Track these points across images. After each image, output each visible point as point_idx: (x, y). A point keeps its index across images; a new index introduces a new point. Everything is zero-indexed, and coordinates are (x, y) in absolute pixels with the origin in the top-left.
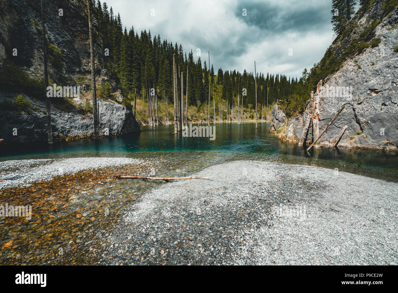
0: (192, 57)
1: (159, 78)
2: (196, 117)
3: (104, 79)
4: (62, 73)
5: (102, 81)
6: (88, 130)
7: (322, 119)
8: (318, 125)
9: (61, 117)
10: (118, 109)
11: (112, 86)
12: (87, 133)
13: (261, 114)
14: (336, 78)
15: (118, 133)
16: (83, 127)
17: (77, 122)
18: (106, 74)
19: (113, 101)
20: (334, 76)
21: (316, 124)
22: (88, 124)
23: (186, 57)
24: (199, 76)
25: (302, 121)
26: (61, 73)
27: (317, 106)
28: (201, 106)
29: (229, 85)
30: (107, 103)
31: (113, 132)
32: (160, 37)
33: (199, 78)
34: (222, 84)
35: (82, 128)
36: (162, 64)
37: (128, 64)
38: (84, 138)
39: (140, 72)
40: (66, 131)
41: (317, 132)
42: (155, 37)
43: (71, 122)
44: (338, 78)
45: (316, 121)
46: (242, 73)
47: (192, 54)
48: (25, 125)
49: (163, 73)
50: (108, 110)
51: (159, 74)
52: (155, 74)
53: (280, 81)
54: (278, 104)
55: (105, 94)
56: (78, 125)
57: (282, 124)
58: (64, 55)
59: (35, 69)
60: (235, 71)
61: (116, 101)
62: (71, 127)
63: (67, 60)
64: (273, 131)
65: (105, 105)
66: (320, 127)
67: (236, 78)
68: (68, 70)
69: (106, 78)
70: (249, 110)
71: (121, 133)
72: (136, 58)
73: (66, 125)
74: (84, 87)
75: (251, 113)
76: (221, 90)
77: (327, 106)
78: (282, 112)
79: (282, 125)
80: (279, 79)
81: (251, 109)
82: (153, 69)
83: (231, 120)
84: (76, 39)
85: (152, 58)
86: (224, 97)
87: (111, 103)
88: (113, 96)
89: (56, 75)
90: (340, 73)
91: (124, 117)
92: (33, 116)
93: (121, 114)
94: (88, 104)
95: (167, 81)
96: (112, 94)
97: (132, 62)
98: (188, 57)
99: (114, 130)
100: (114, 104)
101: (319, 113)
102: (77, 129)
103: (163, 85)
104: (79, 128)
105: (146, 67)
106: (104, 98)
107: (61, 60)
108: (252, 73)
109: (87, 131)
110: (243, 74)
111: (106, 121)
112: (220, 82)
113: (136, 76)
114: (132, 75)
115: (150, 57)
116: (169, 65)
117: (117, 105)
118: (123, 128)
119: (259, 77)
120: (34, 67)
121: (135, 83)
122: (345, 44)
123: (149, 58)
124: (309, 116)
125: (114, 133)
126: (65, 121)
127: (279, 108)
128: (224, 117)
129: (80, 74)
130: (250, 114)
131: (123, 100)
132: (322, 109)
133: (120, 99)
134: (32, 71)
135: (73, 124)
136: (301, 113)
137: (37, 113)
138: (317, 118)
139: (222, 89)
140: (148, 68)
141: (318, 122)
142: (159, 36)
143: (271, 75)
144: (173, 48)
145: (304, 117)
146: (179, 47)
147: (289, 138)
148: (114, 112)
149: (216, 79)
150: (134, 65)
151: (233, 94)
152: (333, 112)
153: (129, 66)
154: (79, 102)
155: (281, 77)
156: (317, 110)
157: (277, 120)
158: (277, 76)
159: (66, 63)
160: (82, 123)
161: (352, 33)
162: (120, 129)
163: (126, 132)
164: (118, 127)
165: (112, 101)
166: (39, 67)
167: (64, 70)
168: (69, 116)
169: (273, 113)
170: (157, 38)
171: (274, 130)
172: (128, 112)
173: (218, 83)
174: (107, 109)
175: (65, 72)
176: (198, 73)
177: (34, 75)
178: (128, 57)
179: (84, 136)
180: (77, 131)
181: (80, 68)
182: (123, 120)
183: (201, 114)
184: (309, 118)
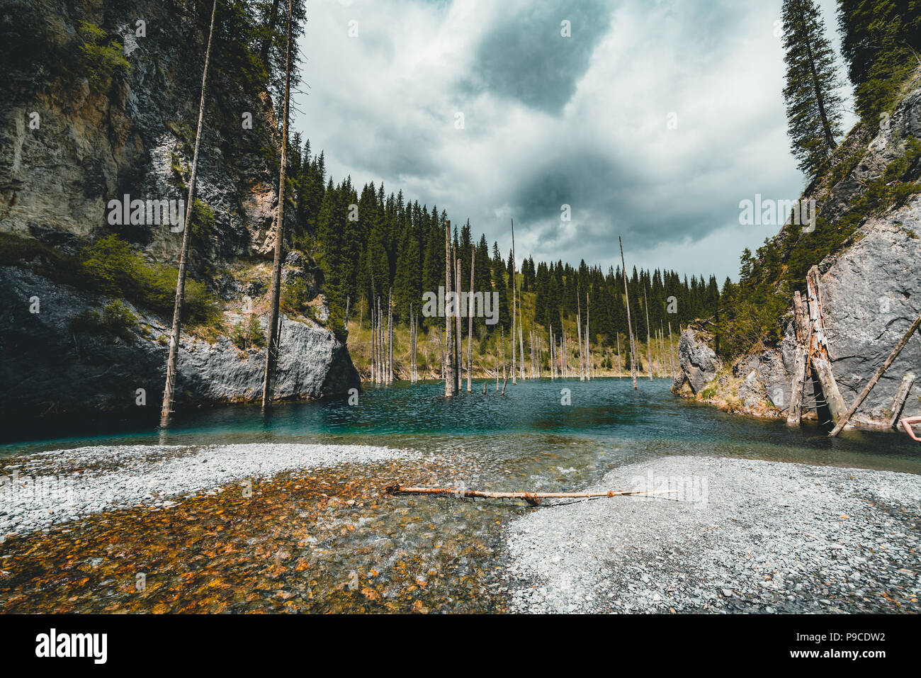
0: (469, 234)
1: (396, 277)
2: (477, 364)
3: (293, 272)
4: (209, 257)
5: (288, 275)
6: (249, 385)
7: (836, 357)
8: (830, 372)
9: (193, 354)
10: (317, 338)
11: (308, 286)
12: (245, 391)
13: (628, 358)
14: (852, 261)
15: (313, 394)
16: (239, 378)
17: (226, 364)
18: (298, 262)
19: (309, 321)
20: (846, 256)
21: (825, 369)
22: (251, 371)
23: (456, 235)
24: (483, 273)
25: (781, 365)
26: (205, 259)
27: (817, 325)
28: (488, 338)
29: (550, 291)
30: (296, 323)
31: (303, 391)
32: (402, 194)
33: (484, 278)
34: (533, 290)
35: (235, 381)
36: (403, 247)
37: (333, 248)
38: (238, 402)
39: (356, 264)
40: (200, 384)
41: (834, 391)
42: (393, 196)
43: (214, 366)
44: (857, 260)
45: (821, 363)
46: (576, 267)
47: (468, 228)
48: (115, 367)
49: (406, 265)
50: (297, 339)
51: (396, 267)
52: (388, 268)
53: (663, 284)
54: (693, 328)
55: (291, 305)
56: (227, 373)
57: (710, 377)
58: (218, 221)
59: (155, 248)
60: (560, 263)
61: (315, 320)
62: (213, 377)
63: (221, 232)
64: (687, 393)
65: (291, 327)
66: (837, 378)
67: (564, 278)
68: (222, 251)
69: (297, 270)
70: (599, 348)
71: (320, 394)
72: (351, 234)
73: (203, 371)
74: (250, 288)
75: (606, 357)
76: (531, 303)
77: (842, 325)
78: (705, 347)
79: (711, 379)
80: (663, 280)
81: (603, 345)
82: (384, 257)
83: (559, 372)
84: (245, 191)
85: (382, 236)
86: (540, 318)
87: (303, 324)
88: (308, 307)
89: (196, 262)
90: (860, 250)
91: (329, 356)
92: (137, 347)
93: (324, 350)
94: (255, 324)
95: (413, 283)
96: (306, 304)
97: (340, 242)
98: (460, 234)
99: (306, 387)
100: (311, 326)
101: (825, 341)
102: (225, 380)
103: (405, 291)
104: (228, 380)
105: (370, 253)
106: (289, 312)
107: (210, 231)
108: (598, 268)
109: (245, 388)
110: (578, 269)
111: (289, 364)
112: (529, 286)
113: (348, 273)
114: (339, 271)
115: (379, 233)
116: (418, 249)
117: (317, 330)
118: (324, 384)
119: (615, 275)
120: (154, 244)
121: (344, 287)
122: (844, 191)
123: (378, 235)
124: (798, 350)
125: (305, 394)
126: (202, 363)
127: (697, 338)
128: (543, 365)
129: (245, 260)
130: (603, 359)
131: (329, 318)
132: (831, 334)
133: (324, 316)
134: (150, 253)
135: (217, 370)
136: (773, 343)
137: (145, 341)
138: (823, 355)
139: (534, 301)
140: (373, 255)
141: (829, 367)
142: (400, 193)
143: (642, 272)
144: (428, 216)
145: (786, 354)
146: (440, 214)
147: (751, 407)
148: (309, 344)
149: (519, 280)
150: (345, 248)
151: (562, 313)
152: (864, 340)
153: (334, 252)
154: (235, 321)
155: (666, 276)
156: (819, 336)
157: (695, 365)
158: (657, 273)
159: (220, 236)
160: (238, 367)
161: (858, 169)
162: (320, 384)
163: (330, 391)
164: (314, 380)
165: (305, 319)
166: (164, 244)
167: (214, 251)
168: (212, 351)
169: (684, 350)
170: (396, 197)
171: (690, 390)
172: (339, 345)
173: (525, 289)
174: (293, 336)
175: (214, 256)
176: (481, 266)
177: (152, 260)
178: (333, 233)
179: (238, 398)
180: (223, 386)
181: (245, 248)
182: (327, 362)
183: (490, 358)
184: (799, 356)
